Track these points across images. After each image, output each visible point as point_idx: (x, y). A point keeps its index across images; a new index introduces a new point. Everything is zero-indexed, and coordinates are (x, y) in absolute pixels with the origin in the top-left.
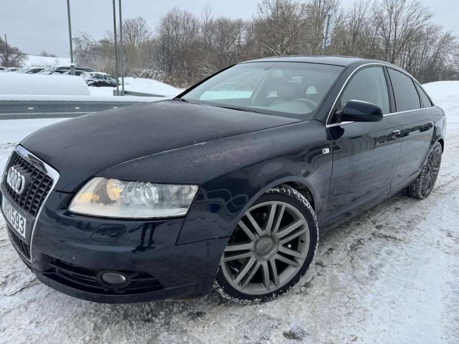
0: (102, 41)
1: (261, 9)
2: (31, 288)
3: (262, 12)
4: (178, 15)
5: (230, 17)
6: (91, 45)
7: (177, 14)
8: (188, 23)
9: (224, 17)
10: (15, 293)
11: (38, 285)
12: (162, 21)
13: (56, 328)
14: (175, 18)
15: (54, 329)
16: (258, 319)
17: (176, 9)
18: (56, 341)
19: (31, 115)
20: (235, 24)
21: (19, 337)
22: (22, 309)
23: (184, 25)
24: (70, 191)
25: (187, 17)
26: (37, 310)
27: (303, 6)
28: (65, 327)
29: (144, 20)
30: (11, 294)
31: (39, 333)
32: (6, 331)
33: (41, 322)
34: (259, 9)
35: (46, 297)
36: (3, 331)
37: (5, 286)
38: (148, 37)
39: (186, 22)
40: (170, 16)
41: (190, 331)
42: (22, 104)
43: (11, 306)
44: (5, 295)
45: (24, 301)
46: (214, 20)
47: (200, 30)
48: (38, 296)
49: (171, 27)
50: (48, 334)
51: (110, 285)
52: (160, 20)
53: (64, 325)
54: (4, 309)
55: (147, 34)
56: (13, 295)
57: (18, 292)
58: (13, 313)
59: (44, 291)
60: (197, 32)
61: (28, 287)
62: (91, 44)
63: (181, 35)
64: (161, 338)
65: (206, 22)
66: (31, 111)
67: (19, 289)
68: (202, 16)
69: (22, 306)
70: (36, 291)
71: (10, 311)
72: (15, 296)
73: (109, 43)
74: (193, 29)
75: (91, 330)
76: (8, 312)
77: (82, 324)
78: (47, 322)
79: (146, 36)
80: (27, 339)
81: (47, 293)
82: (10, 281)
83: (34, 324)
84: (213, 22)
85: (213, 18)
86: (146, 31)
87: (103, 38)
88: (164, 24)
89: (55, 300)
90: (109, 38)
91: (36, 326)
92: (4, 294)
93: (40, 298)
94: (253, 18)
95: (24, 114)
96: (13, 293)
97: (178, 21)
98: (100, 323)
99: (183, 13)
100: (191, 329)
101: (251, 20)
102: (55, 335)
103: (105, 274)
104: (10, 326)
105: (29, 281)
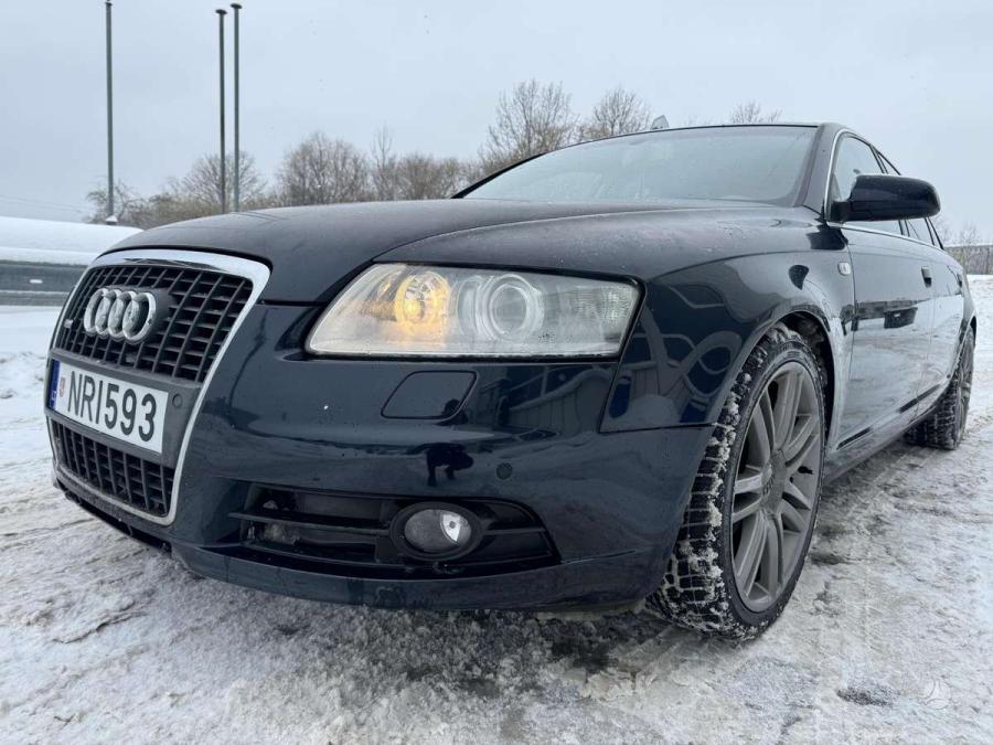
0: (158, 198)
1: (496, 138)
2: (125, 625)
3: (498, 144)
4: (322, 148)
5: (431, 155)
6: (132, 207)
7: (320, 146)
8: (343, 165)
9: (419, 155)
10: (86, 636)
11: (143, 618)
12: (289, 160)
13: (232, 705)
14: (316, 154)
15: (227, 708)
16: (756, 668)
17: (320, 136)
18: (245, 737)
19: (36, 297)
20: (442, 167)
21: (131, 731)
22: (116, 669)
23: (336, 168)
24: (312, 298)
25: (341, 151)
26: (160, 670)
27: (581, 130)
28: (258, 703)
29: (249, 157)
30: (72, 638)
31: (189, 718)
32: (88, 720)
33: (183, 695)
34: (491, 139)
35: (174, 641)
36: (80, 721)
37: (48, 623)
38: (258, 191)
39: (340, 163)
40: (306, 150)
41: (602, 699)
42: (17, 269)
43: (84, 664)
44: (55, 640)
45: (115, 651)
46: (397, 160)
47: (370, 179)
48: (150, 639)
49: (309, 171)
50: (217, 719)
51: (421, 551)
52: (285, 158)
53: (254, 699)
54: (65, 669)
55: (256, 186)
56: (78, 640)
57: (90, 632)
58: (93, 678)
59: (165, 629)
60: (363, 182)
61: (117, 620)
62: (132, 204)
63: (331, 188)
64: (534, 718)
65: (380, 164)
66: (36, 287)
67: (95, 626)
68: (374, 152)
69: (117, 662)
70: (142, 630)
71: (83, 675)
72: (85, 643)
73: (173, 202)
74: (356, 177)
75: (337, 706)
76: (78, 677)
77: (303, 694)
78: (200, 693)
79: (254, 189)
80: (157, 733)
81: (175, 632)
82: (61, 610)
83: (165, 700)
84: (396, 166)
85: (395, 156)
86: (253, 180)
87: (159, 193)
88: (294, 165)
89: (203, 647)
90: (171, 192)
91: (172, 705)
92: (52, 638)
93: (158, 646)
94: (481, 155)
95: (20, 292)
96: (80, 634)
97: (324, 159)
98: (353, 690)
99: (334, 145)
100: (603, 694)
101: (477, 160)
102: (235, 724)
103: (415, 517)
104: (98, 705)
105: (118, 607)
